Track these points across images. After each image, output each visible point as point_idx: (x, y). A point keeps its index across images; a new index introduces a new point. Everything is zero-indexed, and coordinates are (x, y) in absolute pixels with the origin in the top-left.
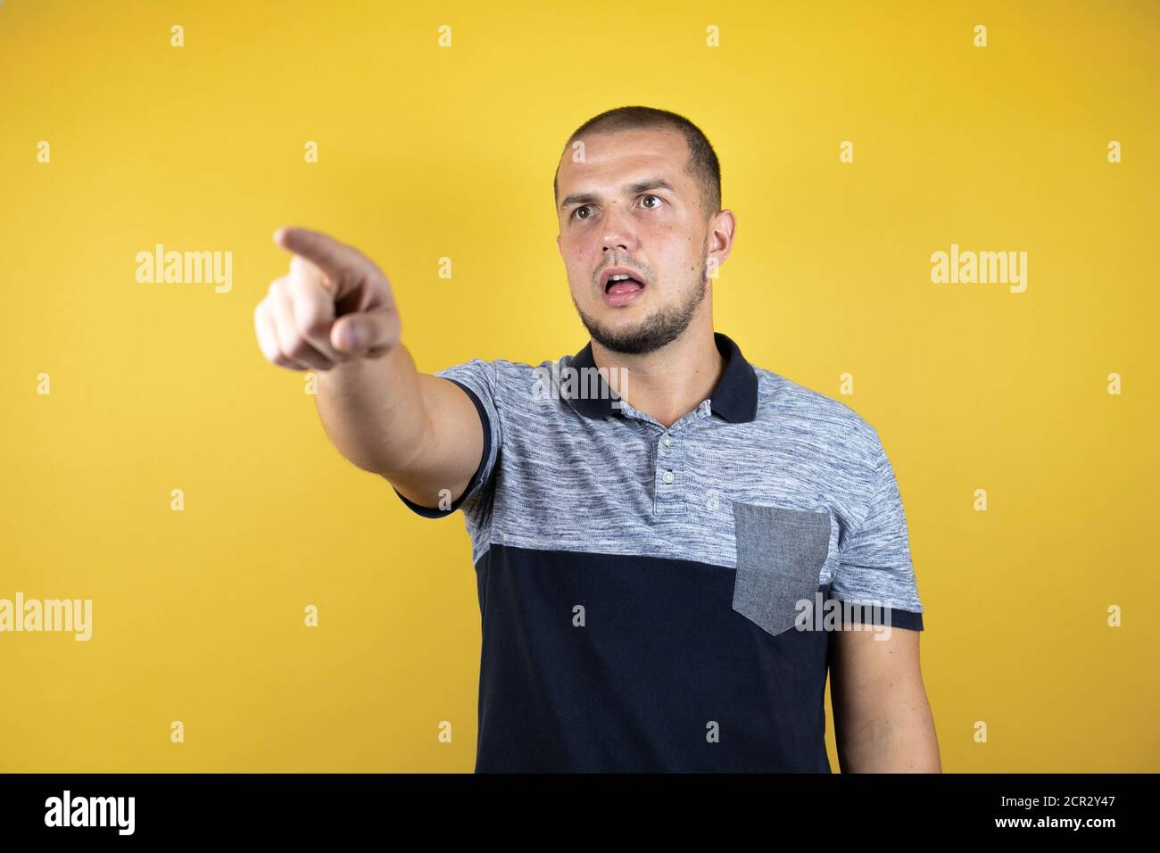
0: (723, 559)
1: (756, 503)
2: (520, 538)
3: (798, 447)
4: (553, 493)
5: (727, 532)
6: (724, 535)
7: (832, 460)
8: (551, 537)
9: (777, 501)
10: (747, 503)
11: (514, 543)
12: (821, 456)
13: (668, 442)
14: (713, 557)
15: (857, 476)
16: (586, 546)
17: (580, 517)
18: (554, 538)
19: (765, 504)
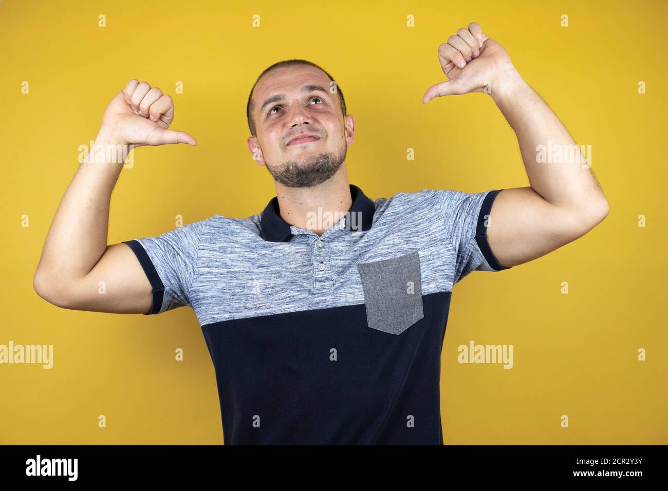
0: (356, 300)
1: (371, 261)
2: (234, 314)
3: (388, 218)
4: (249, 285)
5: (357, 284)
6: (355, 286)
7: (408, 211)
8: (253, 310)
9: (383, 255)
10: (365, 262)
11: (233, 317)
12: (402, 214)
13: (320, 245)
14: (351, 301)
15: (427, 206)
16: (275, 311)
17: (268, 295)
18: (255, 310)
19: (376, 260)
